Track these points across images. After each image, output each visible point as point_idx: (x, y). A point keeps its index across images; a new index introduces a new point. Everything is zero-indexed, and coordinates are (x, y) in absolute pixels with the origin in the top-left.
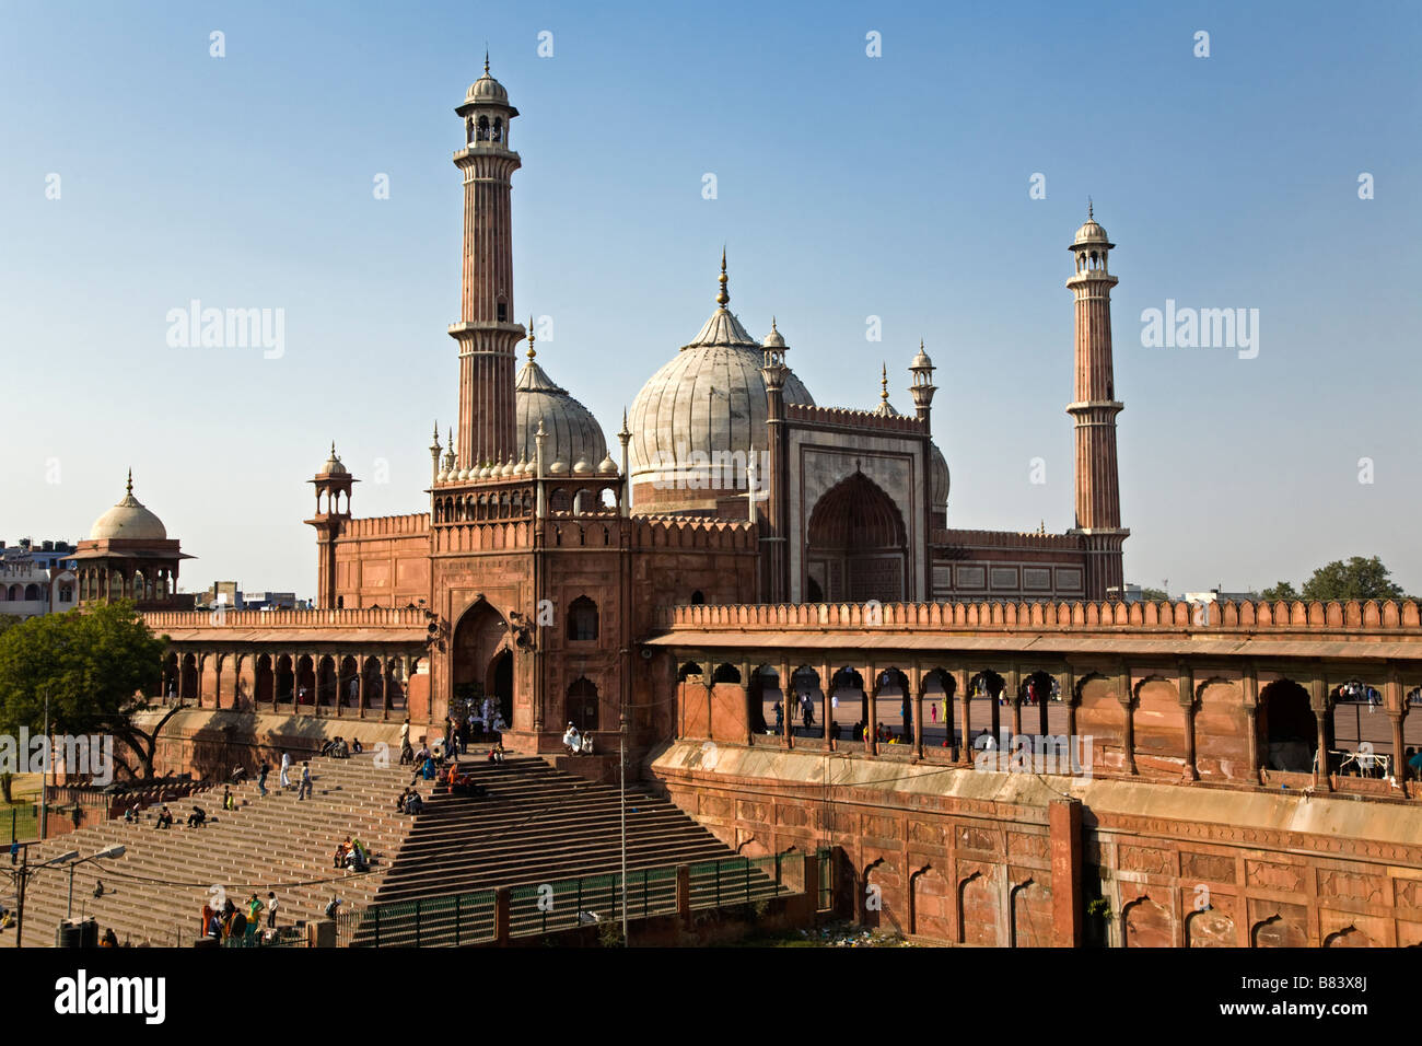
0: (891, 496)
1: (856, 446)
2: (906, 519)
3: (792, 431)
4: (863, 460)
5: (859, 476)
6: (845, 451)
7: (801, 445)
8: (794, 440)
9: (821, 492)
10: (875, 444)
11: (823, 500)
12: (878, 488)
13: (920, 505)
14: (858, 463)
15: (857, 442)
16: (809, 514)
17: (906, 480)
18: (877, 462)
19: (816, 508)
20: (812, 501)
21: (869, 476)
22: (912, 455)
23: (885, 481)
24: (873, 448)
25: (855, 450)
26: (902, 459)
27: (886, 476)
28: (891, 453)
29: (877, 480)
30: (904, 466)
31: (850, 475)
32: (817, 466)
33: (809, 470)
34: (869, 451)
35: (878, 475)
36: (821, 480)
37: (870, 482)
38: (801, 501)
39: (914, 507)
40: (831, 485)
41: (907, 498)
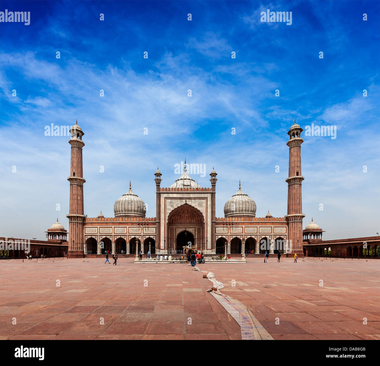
0: (198, 209)
1: (185, 197)
2: (204, 215)
3: (162, 195)
4: (188, 200)
5: (186, 204)
6: (181, 198)
7: (165, 198)
8: (162, 197)
9: (172, 209)
10: (192, 196)
11: (172, 211)
12: (193, 207)
13: (209, 211)
14: (186, 201)
15: (185, 196)
16: (168, 215)
17: (204, 205)
18: (193, 201)
19: (170, 213)
20: (169, 212)
21: (190, 204)
22: (207, 198)
23: (196, 205)
24: (191, 197)
25: (185, 198)
26: (203, 199)
27: (197, 204)
28: (198, 198)
29: (193, 205)
30: (204, 201)
31: (183, 204)
32: (171, 203)
33: (168, 204)
34: (190, 198)
35: (194, 204)
36: (172, 206)
37: (190, 205)
38: (165, 212)
39: (207, 211)
40: (176, 207)
41: (205, 209)
